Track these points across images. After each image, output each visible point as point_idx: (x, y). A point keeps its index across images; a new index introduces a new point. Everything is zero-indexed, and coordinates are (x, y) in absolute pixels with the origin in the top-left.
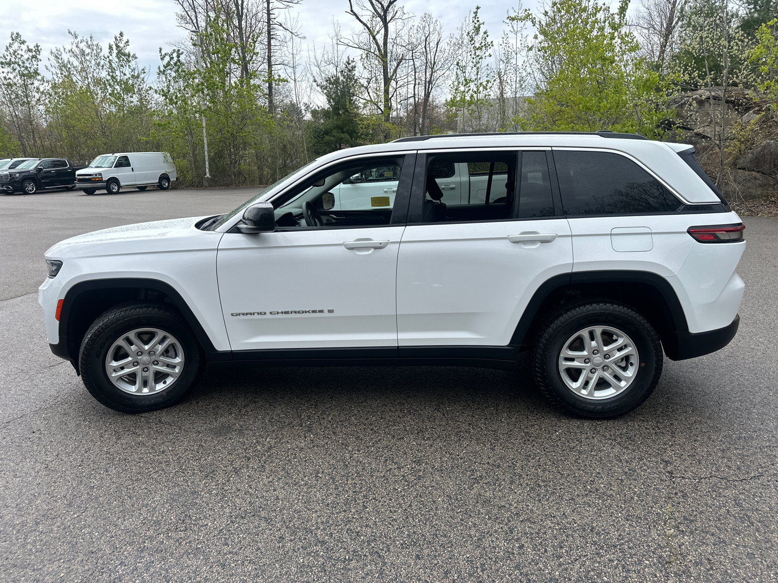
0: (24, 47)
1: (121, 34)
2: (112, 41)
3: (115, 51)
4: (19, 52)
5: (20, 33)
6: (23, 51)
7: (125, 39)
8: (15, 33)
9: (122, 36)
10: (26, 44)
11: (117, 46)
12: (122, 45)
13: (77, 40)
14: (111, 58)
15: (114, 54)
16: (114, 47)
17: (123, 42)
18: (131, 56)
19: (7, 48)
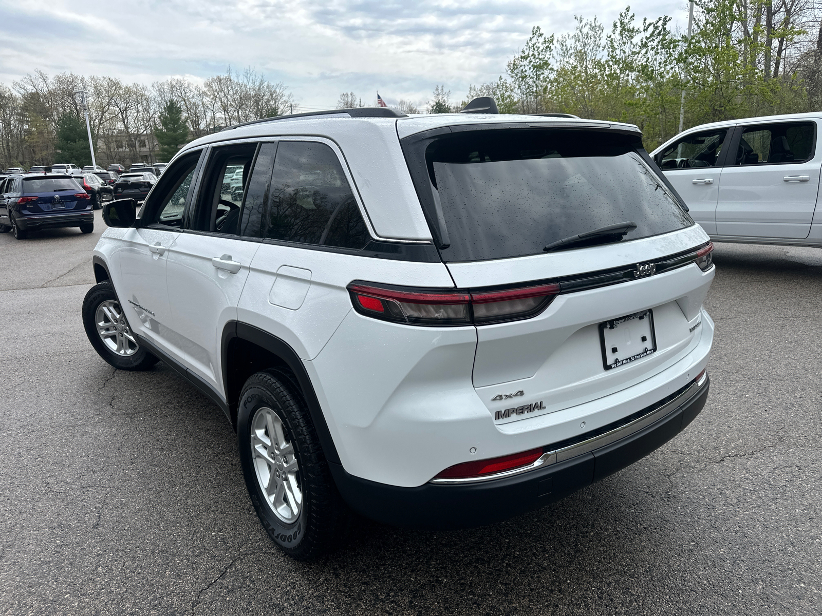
0: (541, 40)
1: (628, 9)
2: (617, 19)
3: (619, 29)
4: (537, 44)
5: (540, 27)
6: (540, 43)
7: (630, 14)
8: (536, 27)
9: (628, 11)
10: (543, 37)
11: (622, 23)
12: (626, 21)
13: (582, 24)
14: (613, 37)
15: (618, 32)
16: (618, 24)
17: (628, 17)
18: (635, 31)
19: (528, 43)
